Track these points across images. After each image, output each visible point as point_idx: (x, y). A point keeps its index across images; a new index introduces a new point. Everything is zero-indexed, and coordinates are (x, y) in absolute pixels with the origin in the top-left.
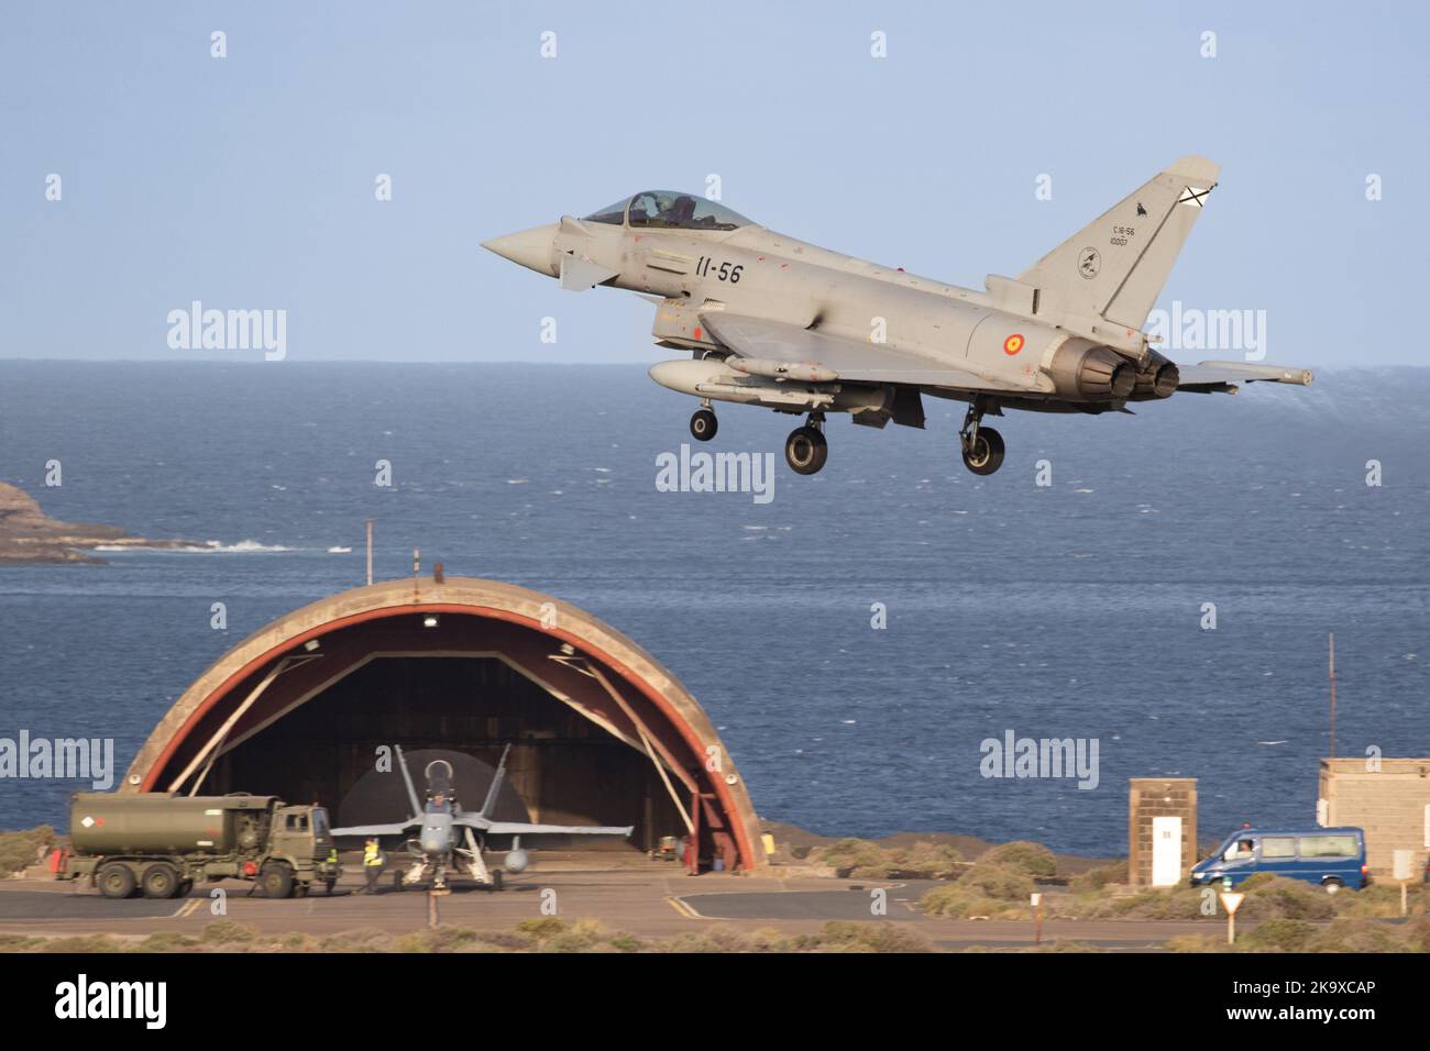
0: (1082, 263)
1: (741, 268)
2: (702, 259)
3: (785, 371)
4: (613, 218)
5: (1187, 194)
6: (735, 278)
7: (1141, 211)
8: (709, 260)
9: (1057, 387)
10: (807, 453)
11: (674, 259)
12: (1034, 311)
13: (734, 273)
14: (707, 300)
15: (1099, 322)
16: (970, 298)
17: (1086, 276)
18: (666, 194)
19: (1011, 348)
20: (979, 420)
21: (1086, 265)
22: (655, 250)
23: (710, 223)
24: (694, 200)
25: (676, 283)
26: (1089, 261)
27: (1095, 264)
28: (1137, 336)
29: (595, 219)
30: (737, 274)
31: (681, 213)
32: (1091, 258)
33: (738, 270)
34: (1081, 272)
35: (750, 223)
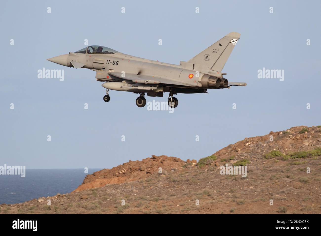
0: (205, 57)
1: (118, 62)
2: (108, 60)
3: (147, 82)
4: (83, 52)
5: (232, 41)
6: (117, 64)
7: (220, 45)
8: (110, 60)
9: (202, 85)
10: (141, 102)
11: (100, 61)
12: (193, 69)
13: (116, 63)
14: (110, 69)
15: (210, 71)
16: (177, 67)
17: (206, 60)
18: (95, 46)
19: (191, 77)
20: (172, 96)
21: (206, 58)
22: (95, 59)
23: (107, 52)
24: (102, 47)
25: (101, 66)
26: (207, 57)
27: (208, 57)
28: (220, 74)
29: (77, 52)
30: (118, 63)
31: (99, 50)
32: (208, 56)
33: (117, 62)
34: (205, 59)
35: (118, 52)
